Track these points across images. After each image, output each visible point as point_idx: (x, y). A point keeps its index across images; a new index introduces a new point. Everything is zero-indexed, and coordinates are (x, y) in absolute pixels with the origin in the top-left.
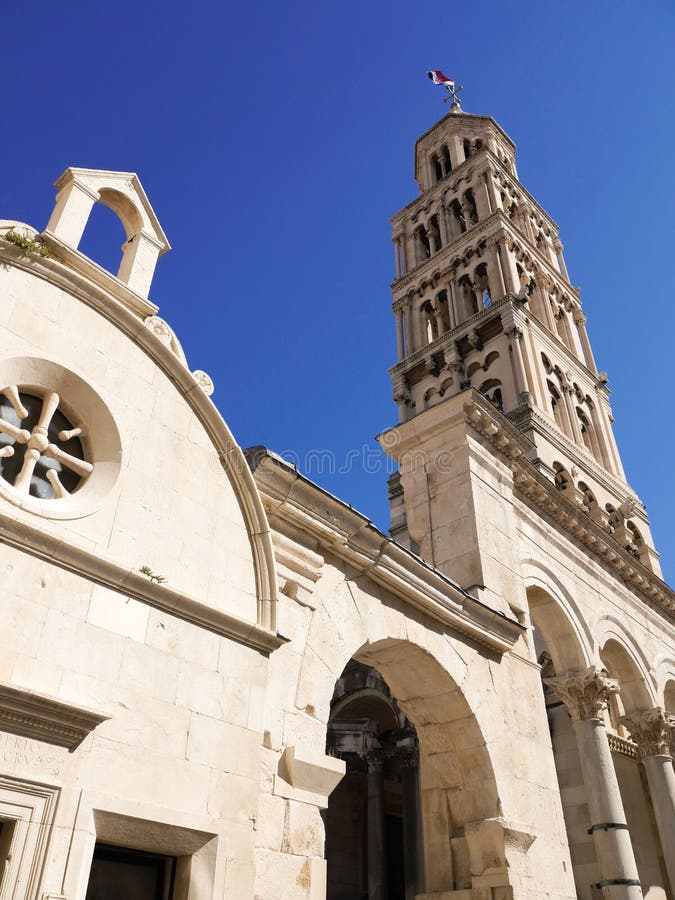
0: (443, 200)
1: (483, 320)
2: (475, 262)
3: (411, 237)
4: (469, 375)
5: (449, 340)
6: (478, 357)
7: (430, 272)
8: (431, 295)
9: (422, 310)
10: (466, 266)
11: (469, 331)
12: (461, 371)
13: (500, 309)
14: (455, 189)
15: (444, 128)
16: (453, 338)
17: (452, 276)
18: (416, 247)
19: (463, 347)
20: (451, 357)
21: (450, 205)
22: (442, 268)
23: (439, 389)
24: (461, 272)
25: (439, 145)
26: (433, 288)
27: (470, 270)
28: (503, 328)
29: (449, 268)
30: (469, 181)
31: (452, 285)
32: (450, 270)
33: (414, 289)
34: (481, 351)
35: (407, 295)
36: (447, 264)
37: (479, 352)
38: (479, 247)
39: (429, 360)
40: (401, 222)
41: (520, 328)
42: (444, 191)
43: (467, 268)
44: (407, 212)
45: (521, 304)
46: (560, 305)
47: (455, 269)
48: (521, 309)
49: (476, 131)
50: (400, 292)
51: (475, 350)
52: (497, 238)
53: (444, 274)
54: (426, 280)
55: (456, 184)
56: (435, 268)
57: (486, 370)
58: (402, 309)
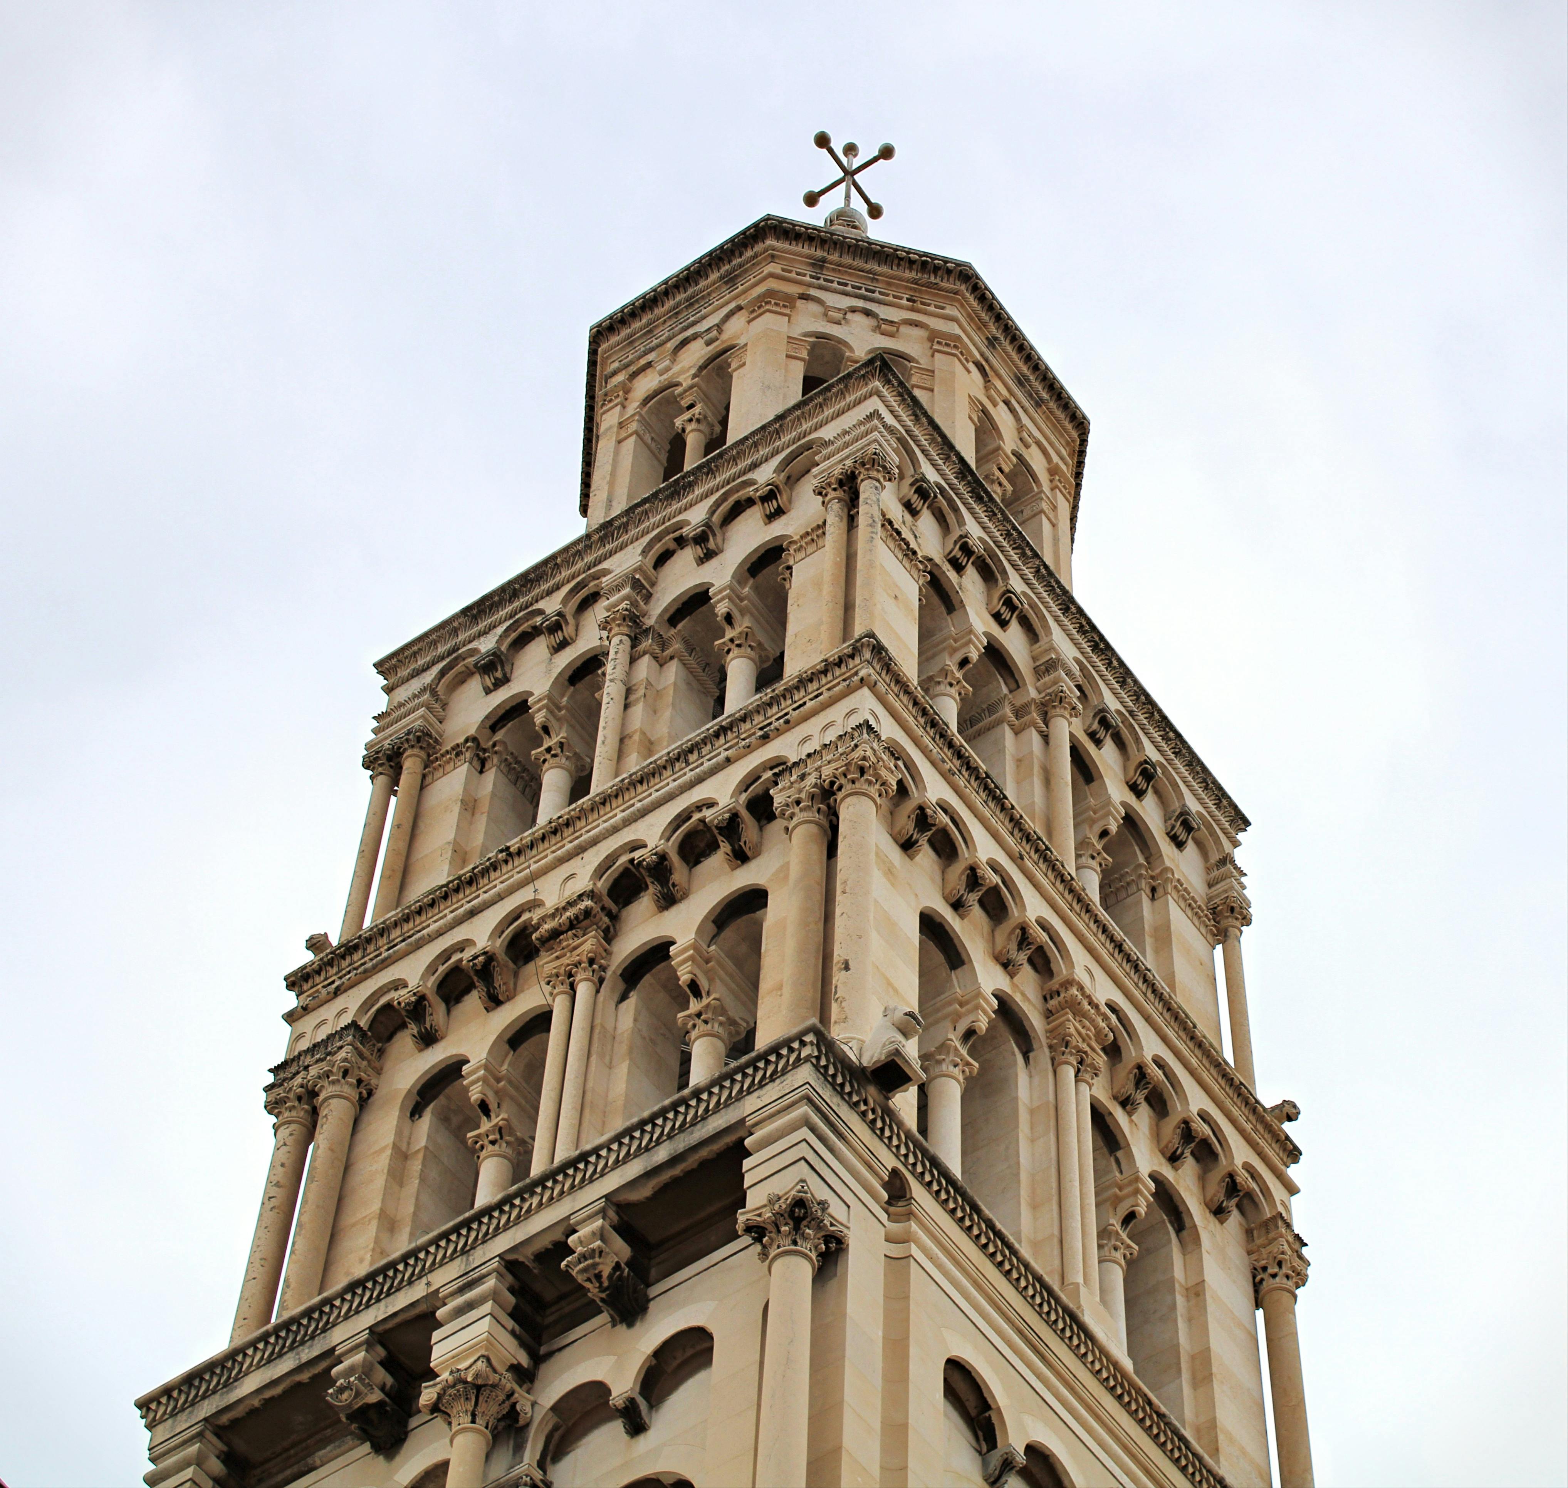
1: (662, 1154)
2: (714, 884)
3: (457, 751)
4: (551, 1453)
5: (479, 1256)
6: (607, 1358)
8: (475, 1036)
9: (416, 1112)
10: (668, 899)
11: (583, 1210)
12: (509, 1427)
13: (751, 1103)
14: (706, 543)
15: (730, 280)
16: (502, 1243)
17: (589, 943)
18: (469, 806)
19: (541, 1296)
20: (469, 1342)
22: (551, 901)
24: (643, 925)
25: (697, 352)
26: (494, 1001)
27: (682, 925)
28: (741, 1202)
29: (588, 903)
30: (780, 512)
31: (583, 990)
32: (587, 913)
33: (401, 996)
34: (630, 1324)
35: (354, 1025)
36: (583, 882)
37: (622, 1328)
38: (744, 813)
39: (359, 1357)
40: (428, 677)
41: (836, 1210)
42: (658, 548)
43: (674, 911)
44: (462, 636)
45: (872, 1092)
46: (1168, 1172)
47: (614, 908)
48: (871, 1116)
49: (884, 312)
50: (328, 1012)
51: (603, 1318)
52: (827, 772)
53: (555, 934)
54: (467, 955)
55: (716, 518)
56: (523, 896)
57: (635, 1427)
58: (314, 1094)
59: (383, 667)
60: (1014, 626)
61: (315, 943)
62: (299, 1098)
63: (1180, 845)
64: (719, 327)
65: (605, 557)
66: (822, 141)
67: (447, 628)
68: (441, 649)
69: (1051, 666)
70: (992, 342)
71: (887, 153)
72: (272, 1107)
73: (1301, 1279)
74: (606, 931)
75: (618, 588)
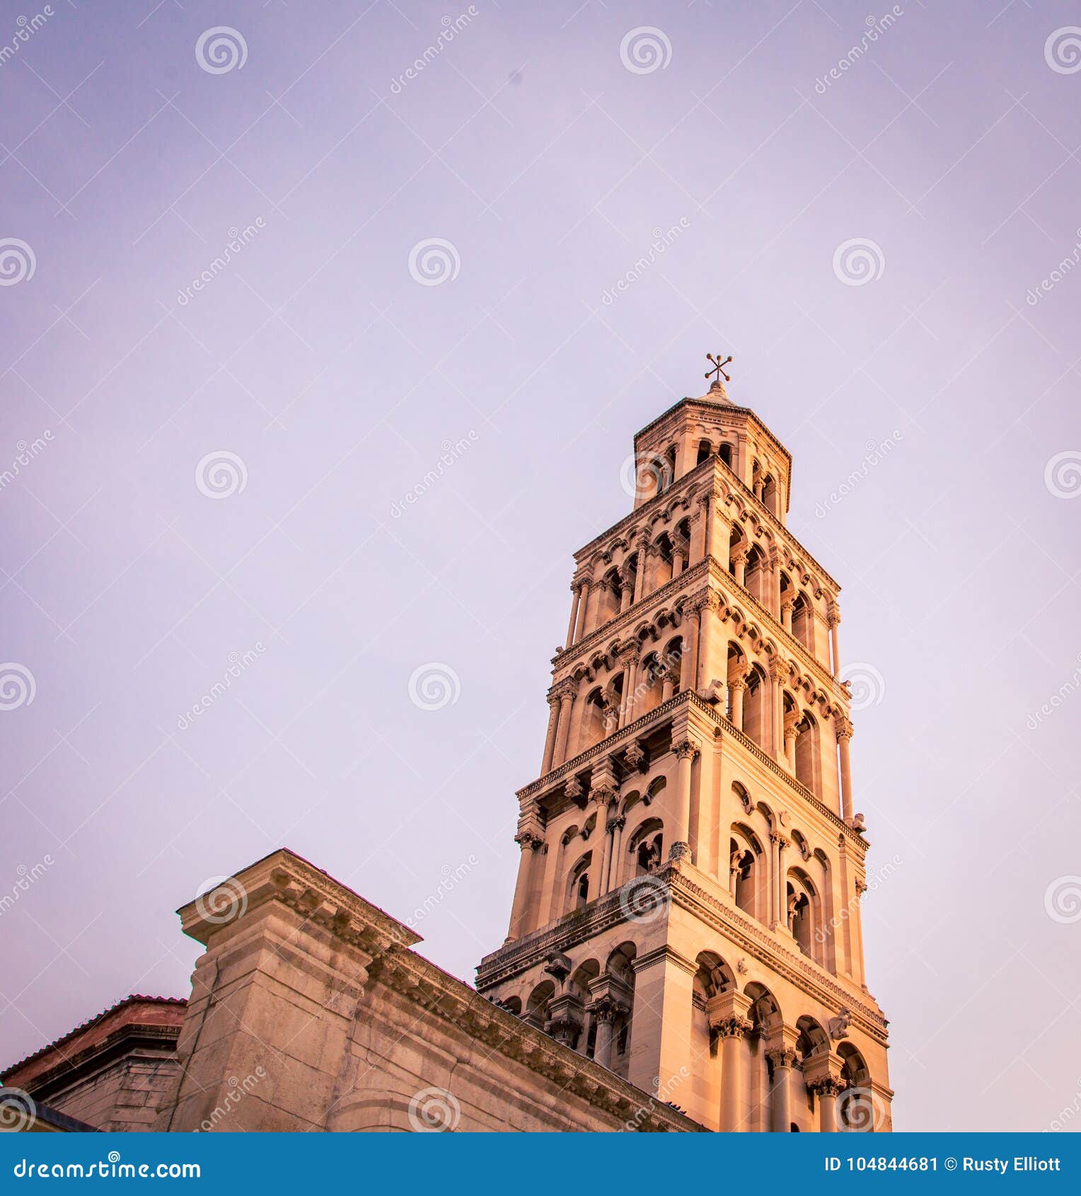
0: (648, 531)
1: (650, 726)
2: (668, 635)
3: (597, 585)
4: (626, 808)
5: (603, 754)
6: (639, 784)
7: (607, 643)
8: (604, 680)
9: (589, 702)
10: (656, 639)
11: (629, 742)
12: (613, 803)
13: (674, 712)
14: (666, 517)
15: (675, 419)
16: (608, 751)
17: (633, 653)
18: (601, 603)
19: (620, 766)
20: (601, 779)
21: (657, 543)
22: (622, 639)
23: (581, 827)
24: (649, 647)
25: (665, 445)
26: (609, 669)
27: (659, 647)
28: (671, 741)
29: (632, 641)
30: (687, 507)
31: (632, 667)
32: (632, 644)
33: (583, 668)
34: (645, 774)
35: (569, 676)
36: (631, 634)
37: (643, 774)
38: (675, 612)
39: (572, 783)
40: (588, 560)
41: (698, 743)
42: (653, 518)
43: (656, 643)
44: (598, 546)
45: (709, 705)
46: (809, 708)
47: (641, 641)
48: (709, 713)
49: (724, 428)
50: (564, 671)
51: (638, 772)
52: (698, 601)
53: (624, 650)
54: (601, 655)
55: (669, 509)
56: (615, 637)
57: (647, 803)
58: (560, 698)
59: (576, 556)
60: (763, 536)
61: (559, 650)
62: (556, 699)
63: (818, 599)
64: (673, 436)
65: (638, 521)
66: (709, 357)
67: (593, 544)
68: (592, 550)
69: (775, 548)
70: (759, 434)
71: (730, 359)
72: (549, 701)
74: (639, 648)
75: (641, 533)
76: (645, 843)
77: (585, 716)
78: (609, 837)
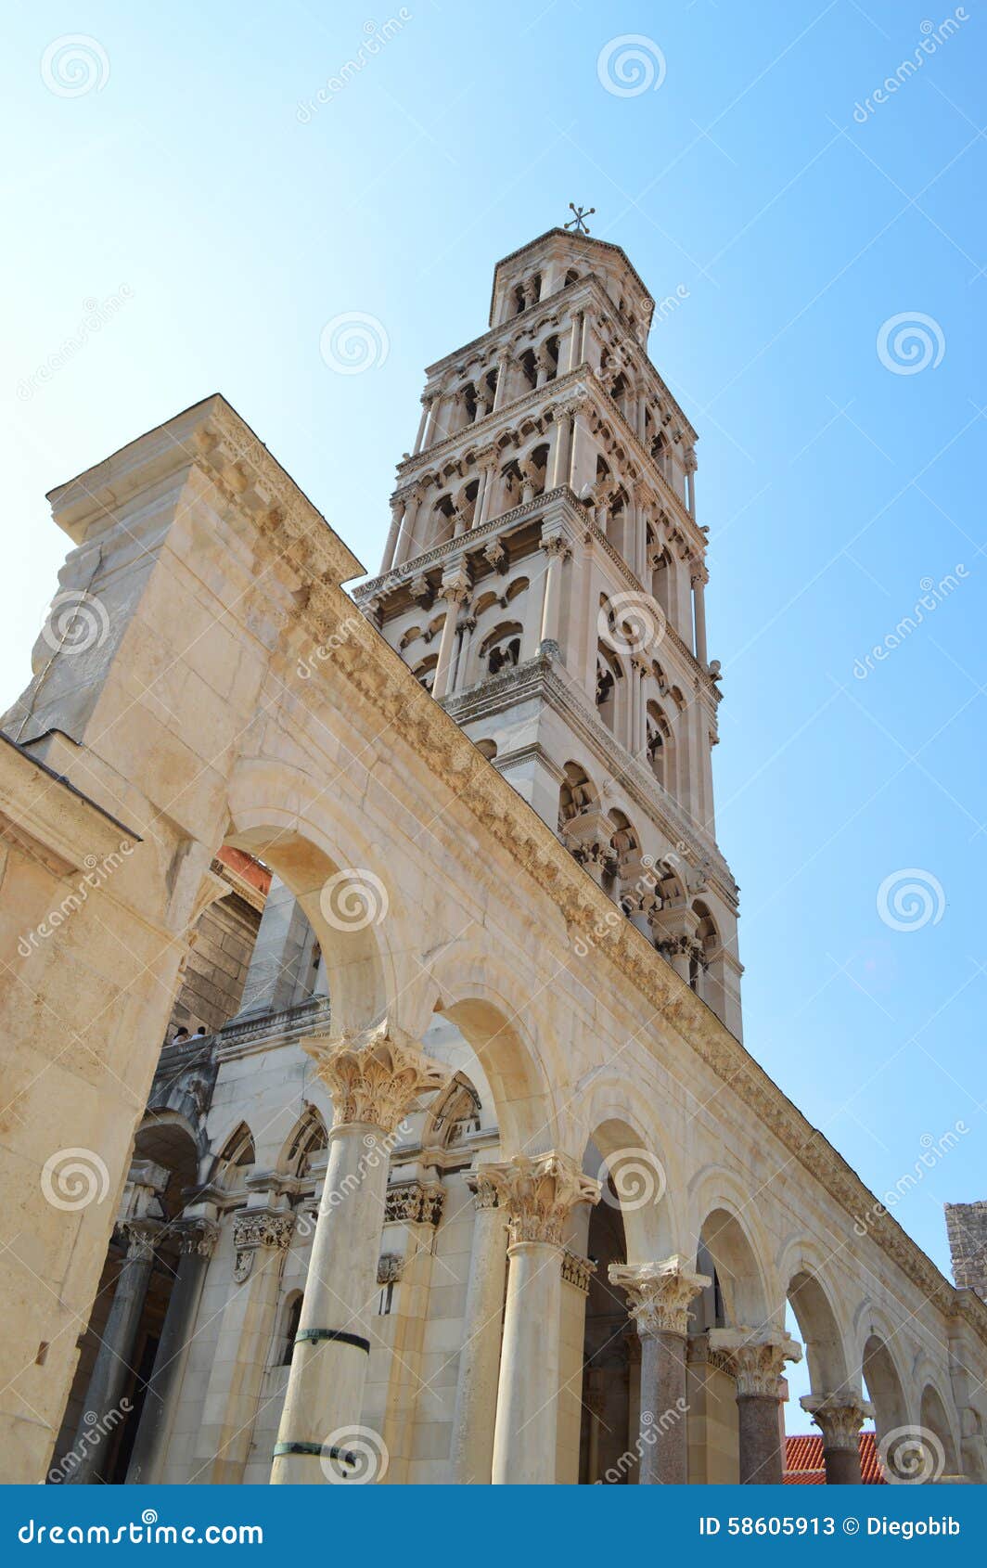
0: (512, 347)
1: (515, 523)
2: (533, 441)
3: (450, 398)
4: (478, 612)
5: (458, 551)
6: (496, 585)
7: (463, 449)
8: (455, 487)
9: (436, 509)
10: (518, 446)
11: (490, 542)
12: (465, 604)
13: (545, 508)
14: (532, 333)
15: (542, 249)
16: (464, 548)
17: (492, 458)
18: (454, 415)
19: (477, 566)
20: (454, 578)
21: (521, 358)
22: (480, 445)
23: (424, 629)
24: (510, 454)
25: (530, 272)
26: (461, 475)
27: (522, 455)
28: (541, 539)
29: (492, 446)
30: (557, 324)
31: (490, 474)
32: (492, 449)
33: (432, 474)
34: (503, 575)
35: (417, 481)
36: (491, 440)
37: (501, 576)
38: (543, 420)
39: (419, 580)
40: (442, 374)
41: (570, 543)
42: (517, 335)
43: (519, 449)
44: (452, 362)
45: (583, 507)
46: (668, 544)
47: (500, 448)
48: (582, 514)
49: (591, 261)
50: (409, 477)
51: (494, 573)
52: (571, 407)
53: (481, 455)
54: (453, 462)
55: (537, 326)
56: (472, 443)
57: (504, 606)
58: (404, 502)
59: (427, 371)
60: (630, 366)
61: (405, 455)
62: (400, 503)
63: (677, 443)
64: (538, 264)
65: (498, 338)
66: (572, 206)
67: (448, 359)
68: (445, 366)
69: (641, 380)
70: (626, 273)
71: (593, 211)
72: (392, 505)
73: (706, 581)
74: (498, 455)
75: (504, 347)
76: (499, 648)
77: (431, 521)
78: (457, 639)
